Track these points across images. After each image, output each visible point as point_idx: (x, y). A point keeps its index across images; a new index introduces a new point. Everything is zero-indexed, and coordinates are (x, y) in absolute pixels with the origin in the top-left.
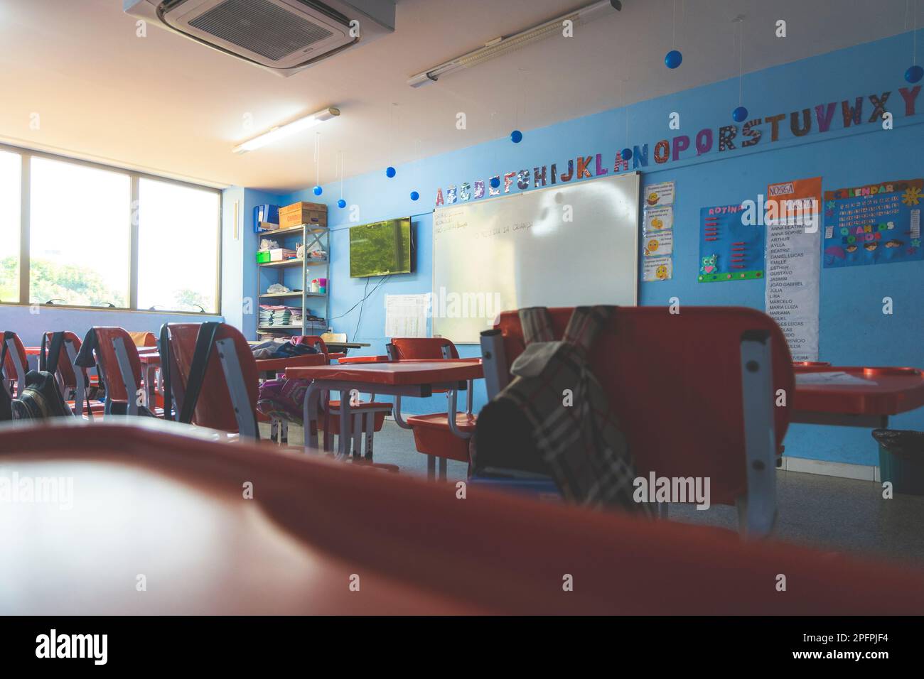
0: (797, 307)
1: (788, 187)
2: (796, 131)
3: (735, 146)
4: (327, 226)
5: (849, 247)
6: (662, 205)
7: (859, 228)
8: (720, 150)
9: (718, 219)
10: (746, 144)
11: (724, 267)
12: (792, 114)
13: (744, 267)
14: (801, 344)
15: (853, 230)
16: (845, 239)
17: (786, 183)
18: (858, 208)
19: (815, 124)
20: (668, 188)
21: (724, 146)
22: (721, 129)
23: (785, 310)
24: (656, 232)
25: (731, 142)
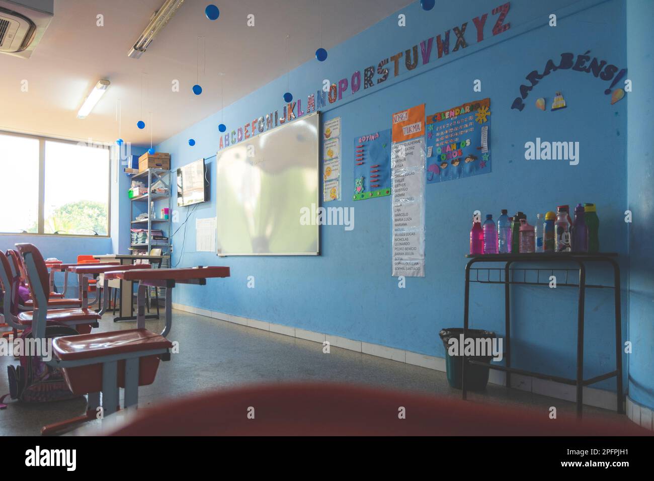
0: (411, 219)
1: (404, 115)
2: (409, 67)
3: (374, 83)
4: (170, 169)
5: (442, 165)
6: (333, 138)
7: (448, 147)
8: (365, 88)
9: (363, 146)
10: (380, 81)
11: (368, 188)
12: (406, 51)
13: (379, 186)
14: (414, 251)
15: (444, 148)
16: (439, 156)
17: (403, 112)
18: (448, 129)
19: (421, 59)
20: (336, 123)
21: (367, 84)
22: (365, 70)
23: (404, 222)
24: (330, 160)
25: (371, 81)
